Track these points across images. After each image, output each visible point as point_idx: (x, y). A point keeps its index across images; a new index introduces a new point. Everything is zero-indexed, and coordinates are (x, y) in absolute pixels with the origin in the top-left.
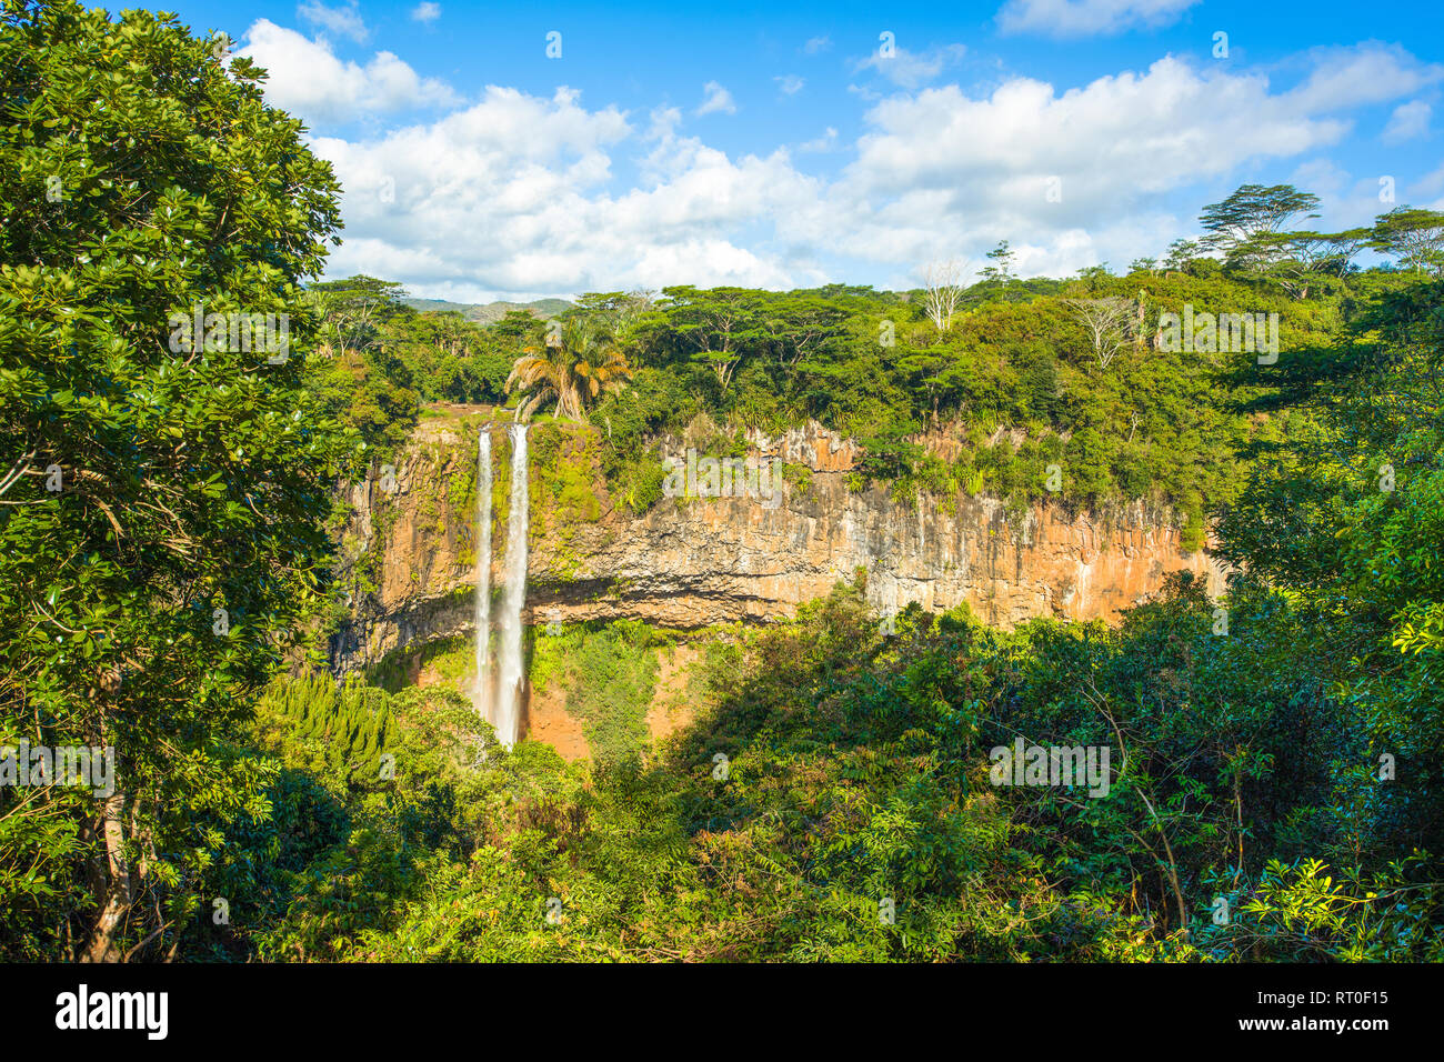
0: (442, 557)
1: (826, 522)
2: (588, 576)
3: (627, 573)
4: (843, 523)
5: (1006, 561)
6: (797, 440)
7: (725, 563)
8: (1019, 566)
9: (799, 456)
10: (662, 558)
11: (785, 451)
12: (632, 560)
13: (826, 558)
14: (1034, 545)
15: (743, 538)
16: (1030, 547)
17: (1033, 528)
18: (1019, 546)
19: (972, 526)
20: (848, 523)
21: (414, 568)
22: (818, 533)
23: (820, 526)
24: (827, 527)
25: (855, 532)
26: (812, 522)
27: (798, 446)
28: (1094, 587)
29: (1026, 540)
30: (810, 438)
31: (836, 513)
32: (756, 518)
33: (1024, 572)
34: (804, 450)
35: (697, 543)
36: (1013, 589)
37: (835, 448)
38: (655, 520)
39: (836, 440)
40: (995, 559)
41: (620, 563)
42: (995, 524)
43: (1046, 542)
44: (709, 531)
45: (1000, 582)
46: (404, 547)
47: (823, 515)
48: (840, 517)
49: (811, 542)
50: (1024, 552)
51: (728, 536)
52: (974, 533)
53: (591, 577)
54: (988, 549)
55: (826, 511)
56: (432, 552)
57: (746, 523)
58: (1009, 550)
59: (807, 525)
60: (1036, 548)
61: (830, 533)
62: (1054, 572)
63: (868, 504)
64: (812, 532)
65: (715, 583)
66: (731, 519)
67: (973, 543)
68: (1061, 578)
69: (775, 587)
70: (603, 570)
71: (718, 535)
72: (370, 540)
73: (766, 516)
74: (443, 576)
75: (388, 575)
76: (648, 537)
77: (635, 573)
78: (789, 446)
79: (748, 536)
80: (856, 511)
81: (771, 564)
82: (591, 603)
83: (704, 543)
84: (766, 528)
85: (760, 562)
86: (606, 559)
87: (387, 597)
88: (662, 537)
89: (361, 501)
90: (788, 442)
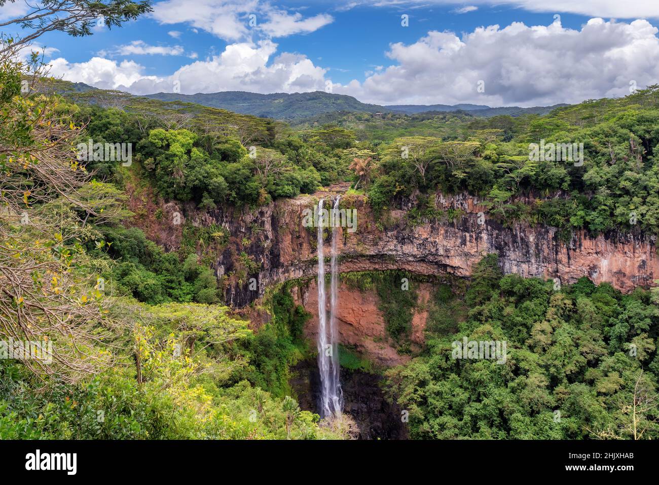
0: (305, 246)
1: (474, 234)
2: (372, 253)
3: (390, 253)
4: (482, 235)
5: (562, 256)
6: (459, 200)
7: (433, 250)
8: (569, 258)
9: (460, 206)
10: (404, 247)
12: (391, 248)
13: (476, 250)
14: (576, 249)
15: (437, 240)
16: (574, 250)
17: (575, 241)
18: (568, 249)
20: (484, 236)
21: (293, 250)
22: (470, 240)
23: (471, 236)
24: (474, 237)
25: (488, 239)
26: (467, 235)
27: (459, 202)
28: (610, 271)
29: (572, 246)
30: (464, 199)
31: (478, 231)
32: (442, 232)
33: (572, 261)
34: (462, 204)
35: (419, 242)
36: (567, 270)
37: (475, 203)
38: (398, 232)
39: (476, 200)
40: (557, 254)
41: (386, 249)
42: (555, 238)
43: (582, 248)
44: (423, 237)
45: (560, 265)
46: (288, 242)
47: (472, 232)
48: (480, 233)
49: (468, 243)
50: (571, 252)
51: (431, 239)
52: (545, 242)
53: (374, 254)
54: (553, 249)
55: (473, 230)
56: (301, 244)
57: (438, 234)
58: (564, 250)
59: (465, 235)
60: (578, 250)
61: (476, 239)
62: (588, 262)
63: (493, 227)
64: (468, 238)
65: (431, 258)
66: (432, 232)
67: (545, 246)
68: (591, 265)
69: (456, 262)
70: (379, 252)
71: (427, 239)
72: (271, 240)
73: (446, 232)
74: (307, 252)
75: (282, 252)
76: (396, 239)
77: (394, 253)
78: (455, 203)
79: (440, 240)
80: (488, 230)
81: (452, 252)
82: (382, 264)
83: (421, 242)
84: (447, 236)
85: (447, 250)
86: (379, 247)
87: (282, 260)
88: (404, 239)
89: (268, 226)
90: (455, 201)
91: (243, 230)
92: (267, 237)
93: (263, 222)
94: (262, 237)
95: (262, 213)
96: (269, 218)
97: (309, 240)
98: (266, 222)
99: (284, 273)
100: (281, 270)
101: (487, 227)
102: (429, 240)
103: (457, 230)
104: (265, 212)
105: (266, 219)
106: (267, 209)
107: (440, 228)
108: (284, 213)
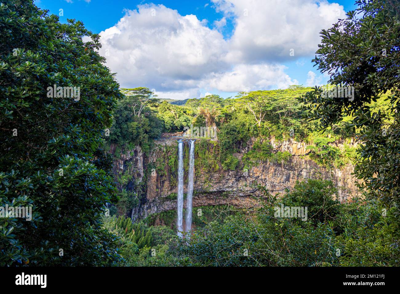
0: (166, 184)
1: (296, 172)
2: (215, 190)
3: (227, 189)
4: (302, 173)
6: (285, 145)
9: (286, 150)
10: (240, 184)
11: (282, 148)
12: (230, 185)
15: (267, 178)
20: (304, 173)
21: (157, 187)
22: (293, 176)
23: (294, 174)
24: (296, 174)
25: (307, 176)
26: (291, 173)
27: (286, 146)
30: (290, 144)
31: (299, 170)
32: (272, 171)
34: (288, 148)
35: (251, 180)
37: (299, 147)
38: (237, 172)
39: (299, 144)
41: (226, 186)
44: (256, 175)
46: (154, 180)
47: (295, 170)
48: (301, 171)
49: (291, 180)
51: (263, 177)
53: (216, 191)
55: (296, 169)
56: (163, 182)
57: (268, 173)
61: (298, 176)
63: (311, 166)
64: (291, 176)
66: (263, 171)
70: (220, 188)
71: (259, 177)
72: (143, 177)
73: (275, 170)
74: (167, 190)
75: (148, 189)
76: (235, 177)
77: (231, 189)
78: (283, 147)
79: (269, 177)
80: (307, 169)
81: (277, 187)
82: (216, 199)
83: (254, 179)
84: (275, 174)
85: (274, 186)
86: (221, 185)
87: (148, 197)
88: (240, 177)
89: (140, 165)
90: (283, 145)
91: (122, 168)
92: (139, 175)
93: (137, 160)
94: (136, 175)
95: (136, 152)
96: (142, 157)
97: (170, 178)
98: (139, 161)
99: (148, 208)
100: (146, 207)
101: (307, 166)
102: (260, 178)
103: (283, 169)
104: (139, 151)
105: (139, 158)
106: (140, 148)
107: (270, 168)
108: (153, 152)
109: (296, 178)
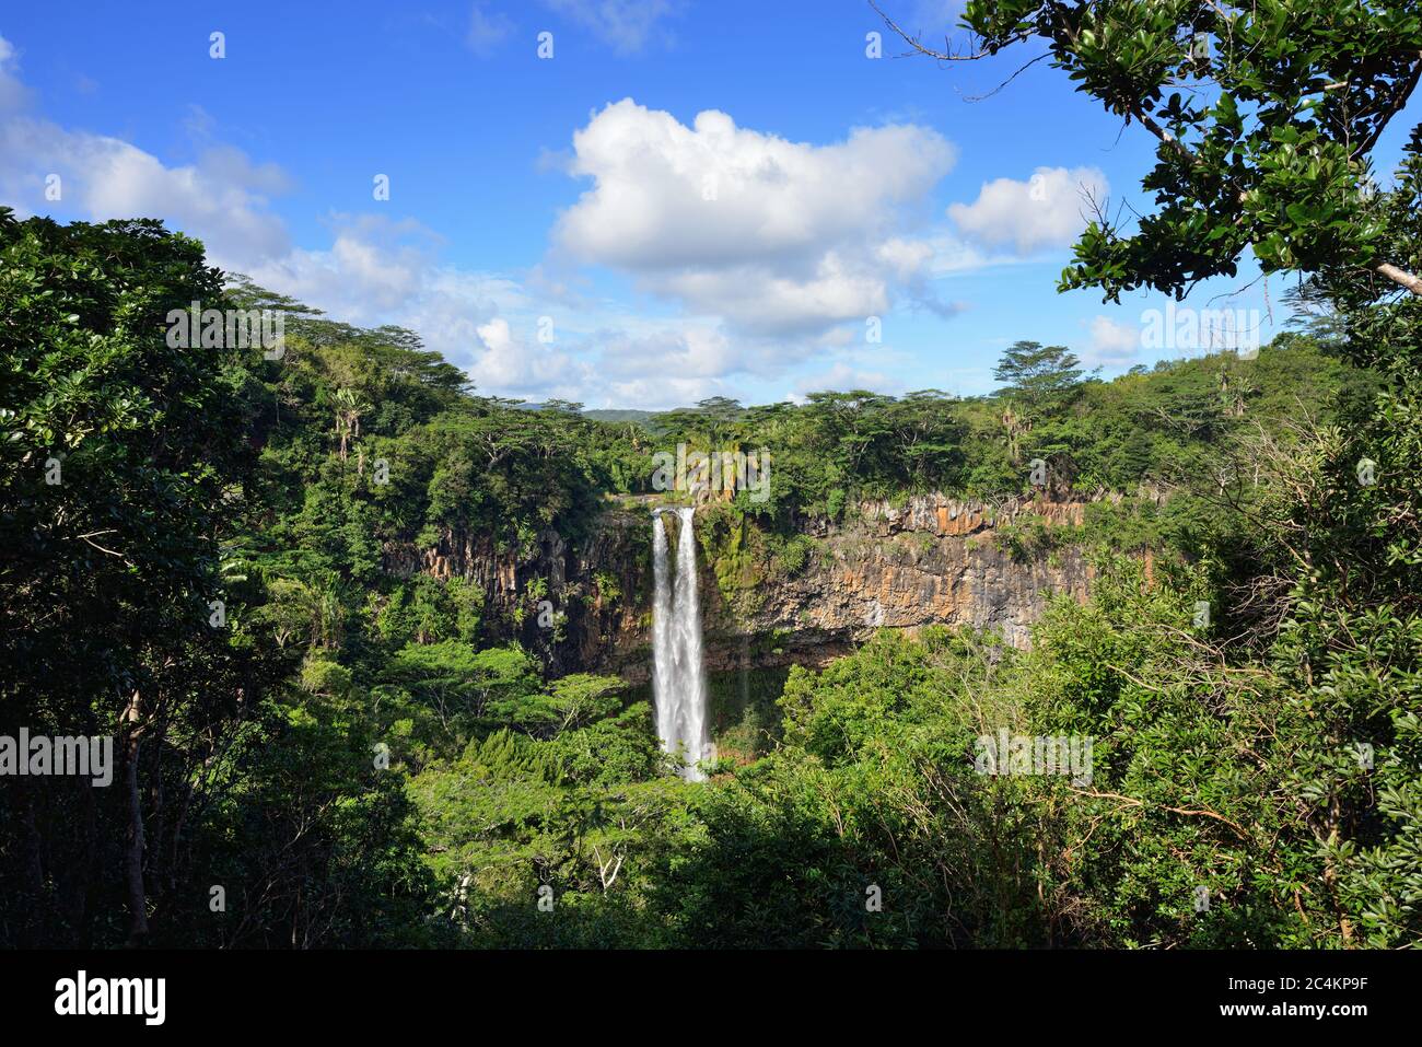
0: (627, 621)
1: (949, 578)
2: (749, 631)
4: (964, 578)
6: (920, 510)
9: (922, 524)
11: (910, 520)
13: (951, 609)
19: (1080, 577)
20: (969, 579)
21: (604, 632)
22: (943, 589)
23: (944, 582)
24: (951, 584)
25: (976, 586)
26: (938, 580)
27: (922, 514)
30: (931, 508)
31: (958, 571)
34: (927, 519)
37: (953, 515)
39: (953, 508)
41: (775, 620)
44: (850, 590)
46: (595, 613)
47: (947, 573)
48: (962, 574)
49: (937, 597)
51: (865, 594)
53: (752, 633)
55: (949, 570)
56: (619, 617)
57: (879, 582)
59: (933, 582)
61: (954, 587)
63: (986, 562)
64: (939, 587)
66: (867, 578)
71: (857, 593)
73: (897, 576)
74: (628, 636)
77: (788, 628)
78: (913, 516)
79: (883, 593)
80: (975, 568)
81: (906, 617)
83: (846, 599)
84: (898, 585)
85: (895, 615)
90: (913, 512)
91: (512, 586)
95: (546, 546)
96: (561, 558)
98: (555, 566)
101: (975, 562)
102: (861, 595)
103: (917, 572)
104: (554, 543)
105: (554, 560)
106: (557, 535)
107: (884, 569)
108: (589, 546)
109: (950, 593)
